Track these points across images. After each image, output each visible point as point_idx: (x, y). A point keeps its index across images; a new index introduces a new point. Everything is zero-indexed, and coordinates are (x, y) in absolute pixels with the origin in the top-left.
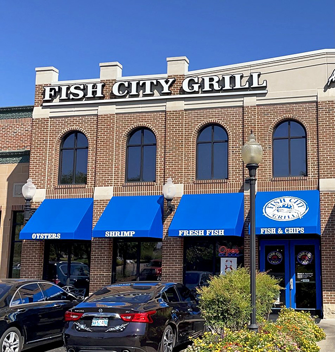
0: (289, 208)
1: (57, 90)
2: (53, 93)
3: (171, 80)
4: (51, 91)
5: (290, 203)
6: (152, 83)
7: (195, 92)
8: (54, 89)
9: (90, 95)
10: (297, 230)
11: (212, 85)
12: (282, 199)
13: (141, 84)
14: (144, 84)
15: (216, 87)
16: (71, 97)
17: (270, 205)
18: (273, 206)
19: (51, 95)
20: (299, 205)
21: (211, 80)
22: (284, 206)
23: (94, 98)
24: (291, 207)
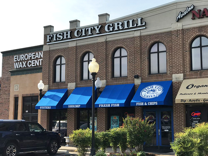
0: (154, 91)
1: (52, 37)
2: (50, 38)
3: (100, 26)
4: (49, 37)
5: (155, 89)
6: (91, 29)
7: (111, 32)
8: (51, 36)
9: (65, 37)
10: (154, 103)
11: (119, 26)
12: (152, 87)
13: (86, 30)
14: (88, 29)
15: (121, 28)
16: (58, 39)
17: (145, 90)
18: (146, 90)
19: (49, 39)
20: (159, 90)
21: (118, 24)
22: (151, 91)
23: (67, 39)
24: (155, 90)
